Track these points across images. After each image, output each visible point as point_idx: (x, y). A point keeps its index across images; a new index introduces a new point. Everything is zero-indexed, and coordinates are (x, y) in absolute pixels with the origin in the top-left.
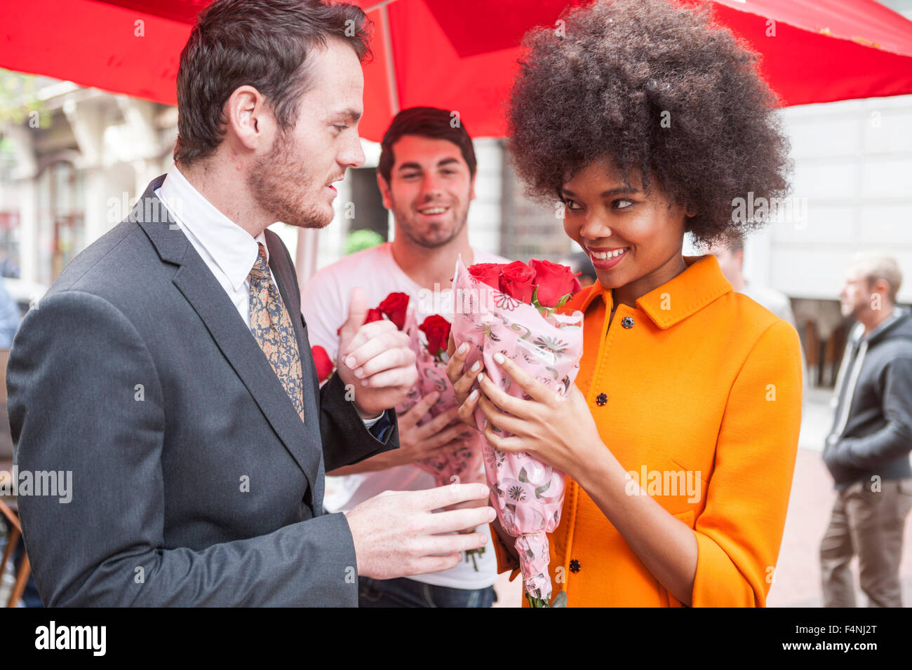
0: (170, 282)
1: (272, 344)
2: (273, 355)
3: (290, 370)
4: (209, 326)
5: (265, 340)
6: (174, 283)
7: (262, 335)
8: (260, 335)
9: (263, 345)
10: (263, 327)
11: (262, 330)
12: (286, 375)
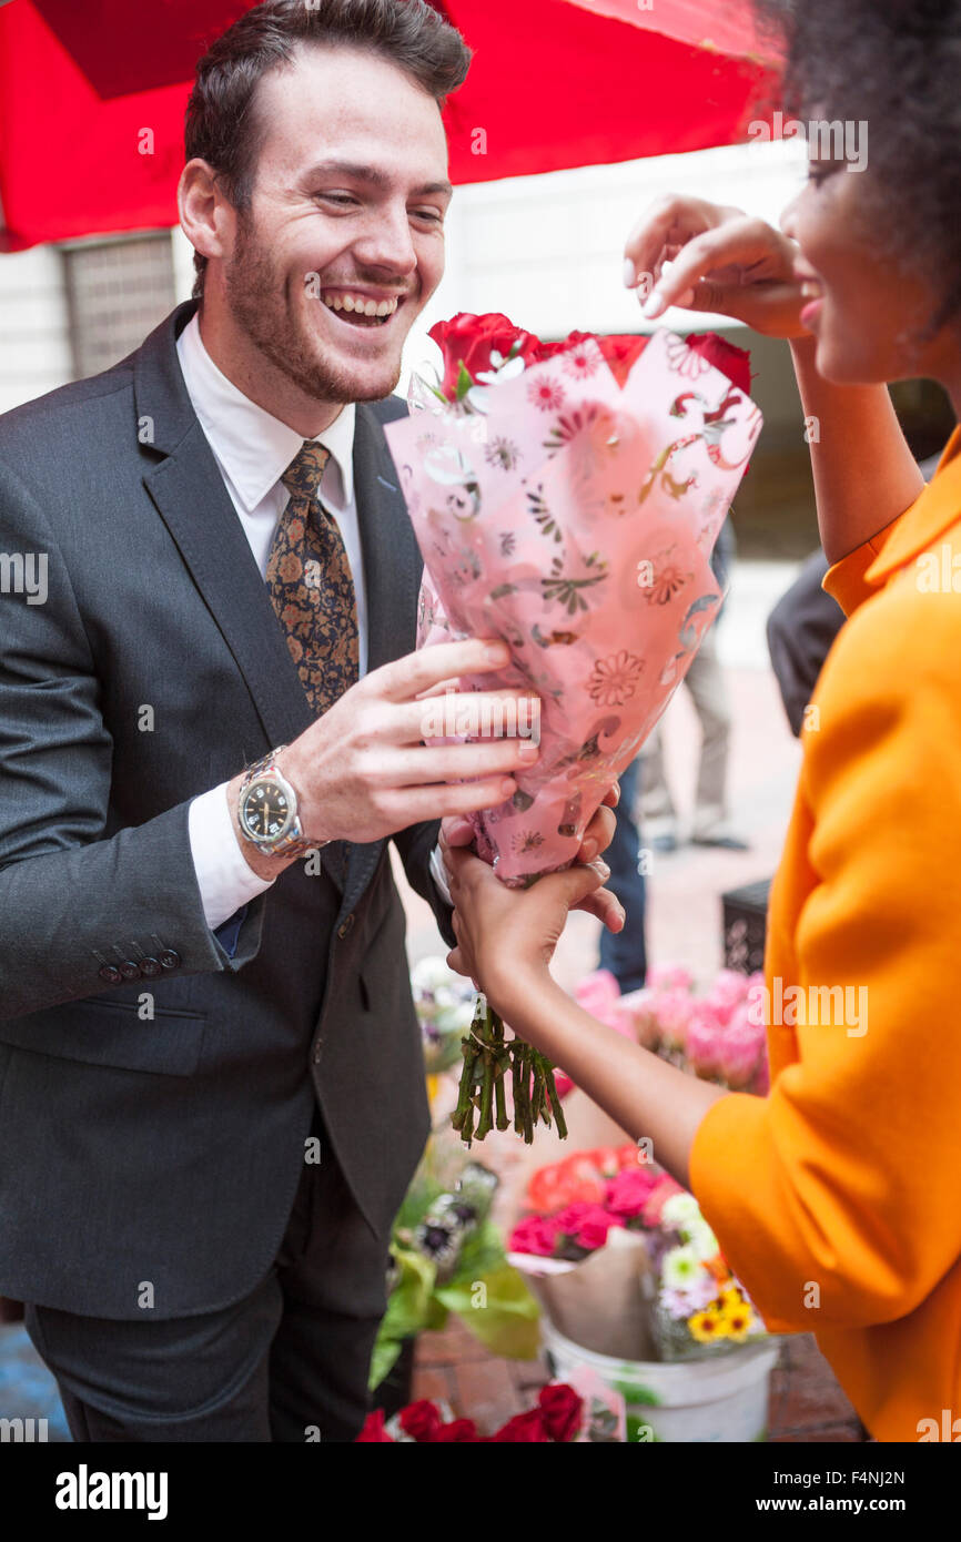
0: (139, 478)
1: (300, 609)
2: (301, 627)
3: (332, 651)
4: (187, 556)
5: (285, 601)
6: (145, 486)
7: (282, 592)
8: (277, 592)
9: (283, 609)
10: (285, 581)
11: (284, 586)
12: (323, 659)
